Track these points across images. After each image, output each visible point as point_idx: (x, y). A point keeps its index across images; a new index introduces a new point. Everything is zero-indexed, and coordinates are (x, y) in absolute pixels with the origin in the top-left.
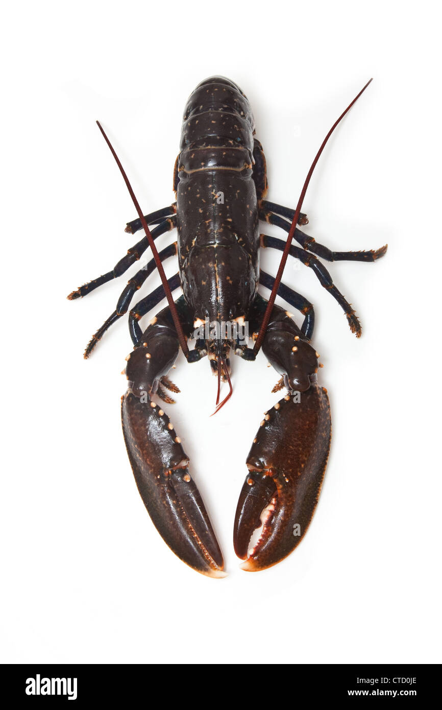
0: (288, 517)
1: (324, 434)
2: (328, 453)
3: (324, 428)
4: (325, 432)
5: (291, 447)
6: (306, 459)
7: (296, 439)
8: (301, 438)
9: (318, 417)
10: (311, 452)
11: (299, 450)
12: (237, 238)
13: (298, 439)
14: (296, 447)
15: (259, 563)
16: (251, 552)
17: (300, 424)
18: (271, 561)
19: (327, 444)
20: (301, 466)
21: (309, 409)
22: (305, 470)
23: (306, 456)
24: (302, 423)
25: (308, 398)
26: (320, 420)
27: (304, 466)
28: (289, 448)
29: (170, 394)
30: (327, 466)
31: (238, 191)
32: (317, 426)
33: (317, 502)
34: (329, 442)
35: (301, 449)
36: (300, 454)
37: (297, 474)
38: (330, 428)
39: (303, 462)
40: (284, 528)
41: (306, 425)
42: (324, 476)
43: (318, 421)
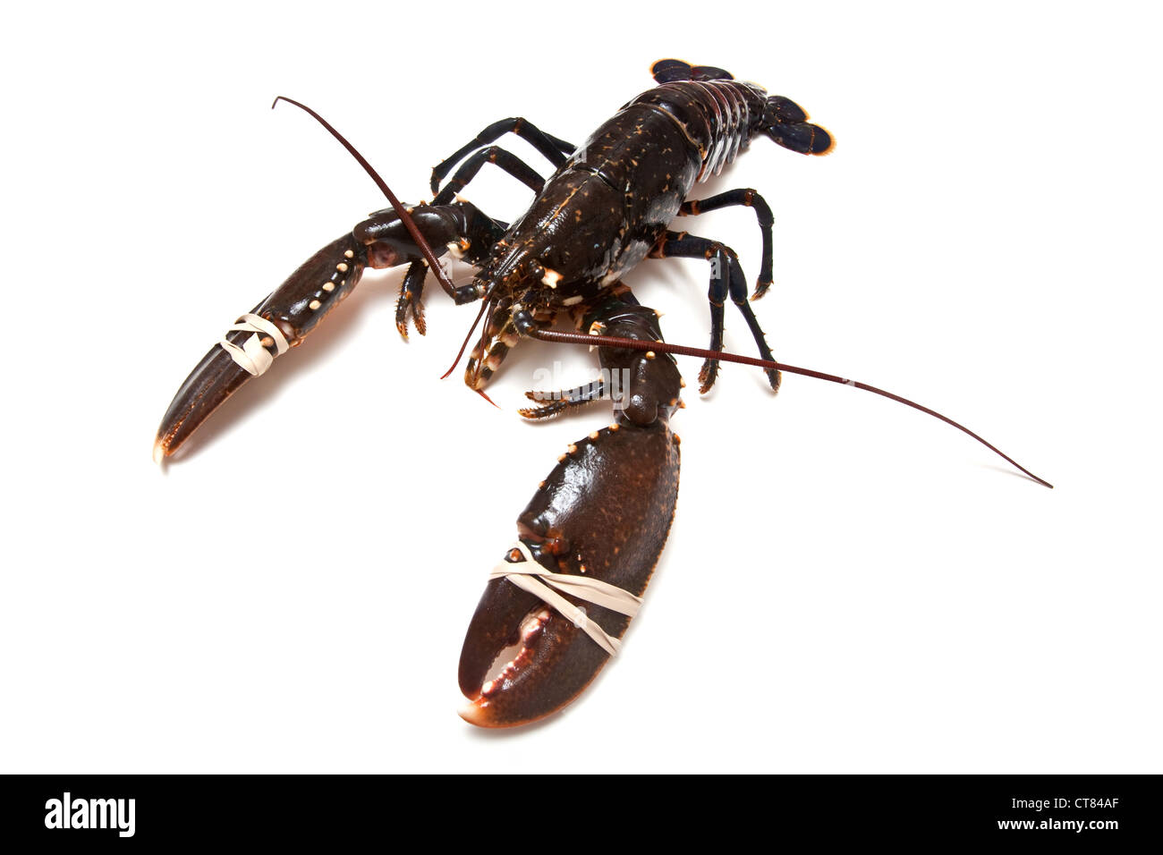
0: (570, 640)
1: (663, 508)
2: (664, 544)
3: (666, 496)
4: (665, 504)
5: (603, 510)
6: (625, 540)
7: (614, 498)
8: (623, 500)
9: (660, 474)
10: (637, 530)
11: (617, 520)
12: (627, 189)
13: (618, 499)
14: (612, 512)
15: (496, 714)
16: (487, 687)
17: (628, 475)
18: (520, 716)
19: (664, 527)
20: (613, 550)
21: (647, 455)
22: (620, 561)
23: (626, 535)
24: (631, 474)
25: (649, 437)
26: (662, 480)
27: (619, 552)
28: (599, 510)
29: (411, 326)
30: (658, 565)
31: (669, 150)
32: (655, 489)
33: (627, 627)
34: (669, 526)
35: (620, 519)
36: (616, 527)
37: (602, 564)
38: (675, 502)
39: (619, 544)
40: (557, 658)
41: (637, 480)
42: (649, 583)
43: (659, 482)
